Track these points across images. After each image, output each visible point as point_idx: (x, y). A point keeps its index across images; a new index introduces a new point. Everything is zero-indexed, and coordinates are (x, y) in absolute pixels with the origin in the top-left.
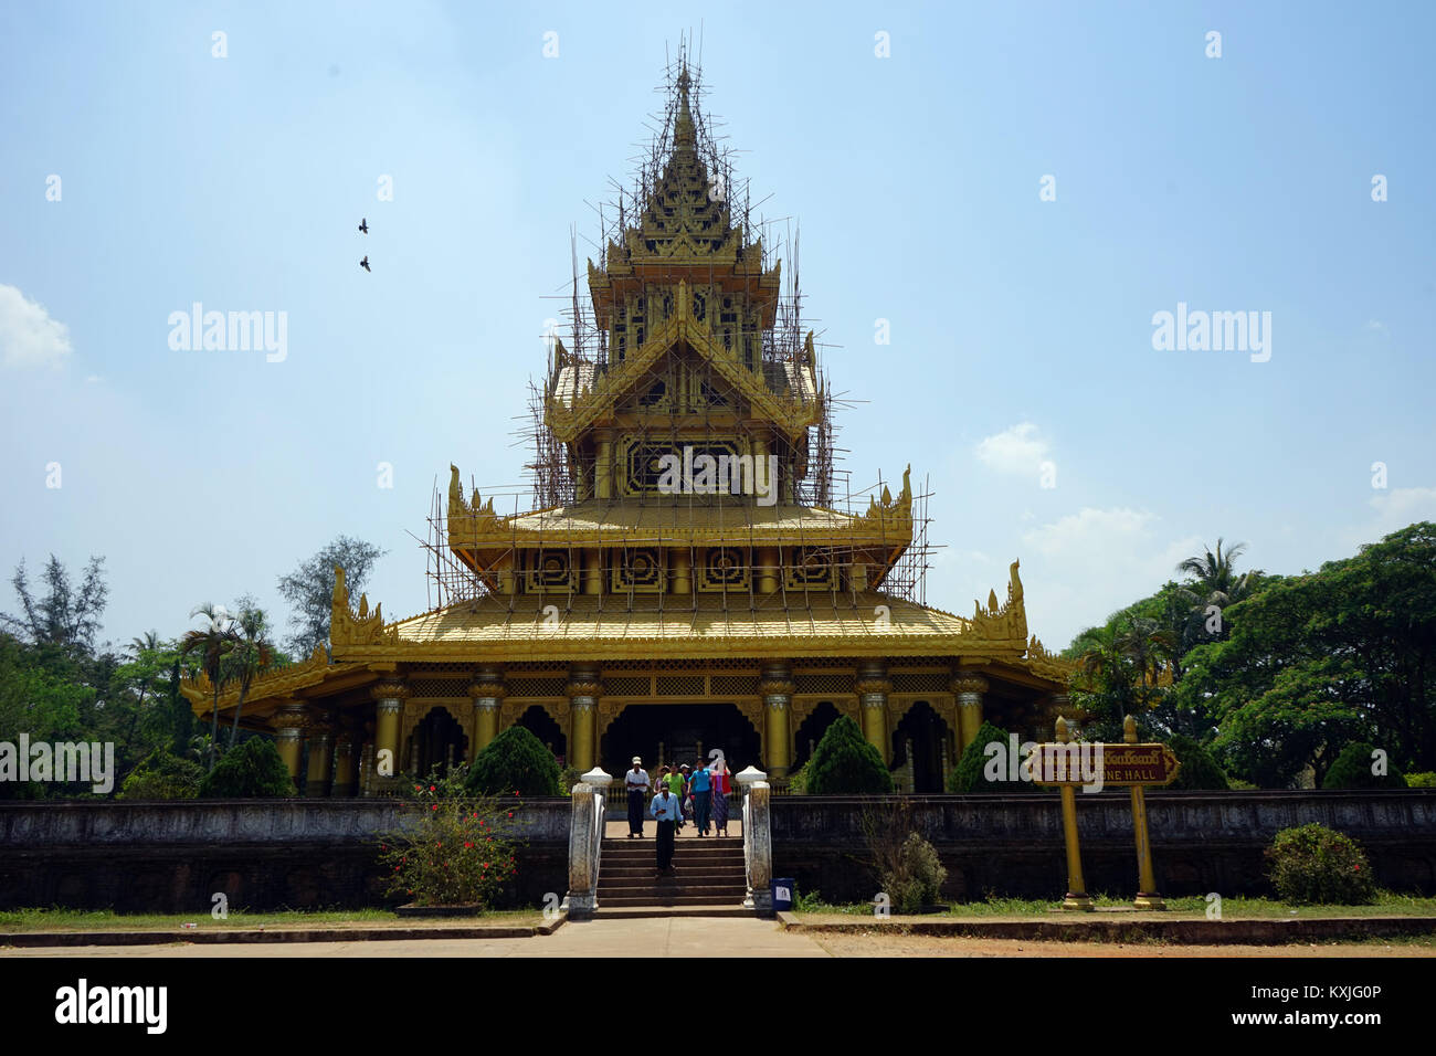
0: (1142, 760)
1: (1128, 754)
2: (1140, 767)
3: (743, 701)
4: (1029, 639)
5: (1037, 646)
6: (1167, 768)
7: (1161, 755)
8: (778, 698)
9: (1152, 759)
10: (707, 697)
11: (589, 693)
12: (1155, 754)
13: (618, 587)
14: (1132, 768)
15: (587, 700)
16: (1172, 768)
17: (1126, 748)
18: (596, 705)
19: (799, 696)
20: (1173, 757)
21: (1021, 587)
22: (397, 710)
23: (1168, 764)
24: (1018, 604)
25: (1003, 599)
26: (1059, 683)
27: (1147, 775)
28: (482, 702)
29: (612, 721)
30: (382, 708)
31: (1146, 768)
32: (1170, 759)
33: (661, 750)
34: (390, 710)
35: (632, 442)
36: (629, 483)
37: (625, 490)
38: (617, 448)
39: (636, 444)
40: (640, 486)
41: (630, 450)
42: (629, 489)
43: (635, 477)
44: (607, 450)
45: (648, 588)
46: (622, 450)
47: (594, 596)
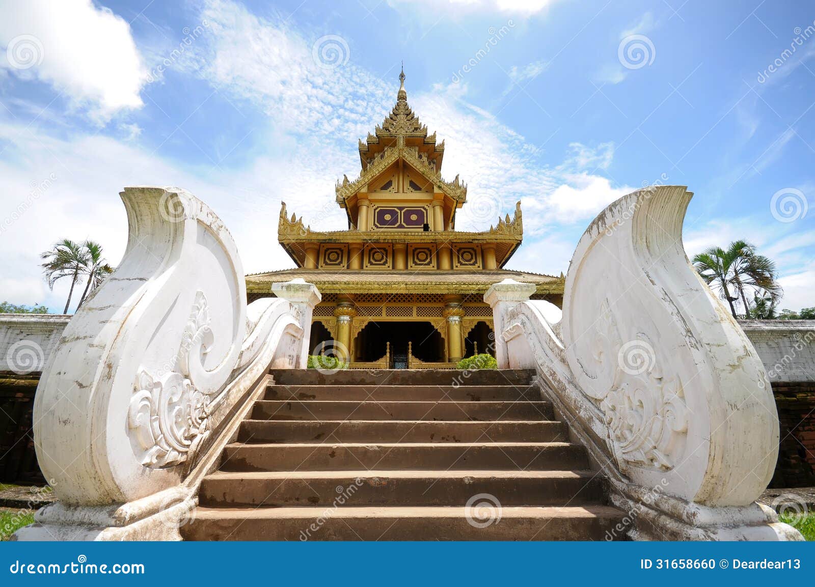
10: (414, 318)
11: (347, 314)
15: (347, 318)
18: (351, 321)
19: (466, 318)
29: (360, 330)
33: (388, 347)
35: (376, 206)
36: (374, 224)
37: (372, 228)
38: (369, 209)
39: (378, 207)
40: (379, 226)
41: (375, 210)
42: (374, 227)
43: (377, 222)
44: (364, 209)
45: (382, 267)
46: (371, 210)
47: (354, 270)
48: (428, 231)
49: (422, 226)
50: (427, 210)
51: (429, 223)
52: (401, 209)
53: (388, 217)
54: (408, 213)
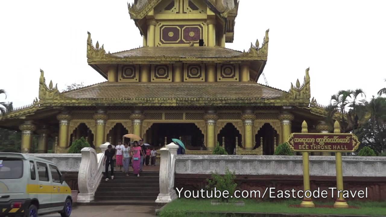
0: (341, 141)
1: (335, 138)
2: (340, 144)
3: (197, 122)
4: (311, 99)
5: (314, 101)
6: (353, 145)
7: (351, 139)
8: (211, 121)
9: (347, 141)
10: (183, 121)
11: (139, 118)
12: (348, 138)
13: (153, 80)
14: (337, 144)
15: (138, 121)
16: (356, 145)
17: (335, 135)
18: (141, 123)
19: (219, 120)
20: (357, 140)
21: (309, 78)
22: (66, 124)
23: (354, 142)
24: (308, 85)
25: (302, 83)
26: (322, 116)
27: (344, 147)
28: (98, 121)
29: (148, 129)
30: (61, 123)
31: (344, 144)
32: (355, 141)
34: (64, 124)
35: (161, 25)
36: (161, 41)
37: (159, 44)
38: (156, 27)
39: (163, 26)
40: (164, 42)
41: (161, 28)
42: (160, 43)
43: (163, 39)
44: (152, 28)
45: (165, 80)
46: (158, 28)
47: (144, 83)
48: (203, 46)
49: (198, 41)
50: (202, 28)
51: (203, 39)
52: (181, 26)
53: (171, 34)
54: (187, 31)
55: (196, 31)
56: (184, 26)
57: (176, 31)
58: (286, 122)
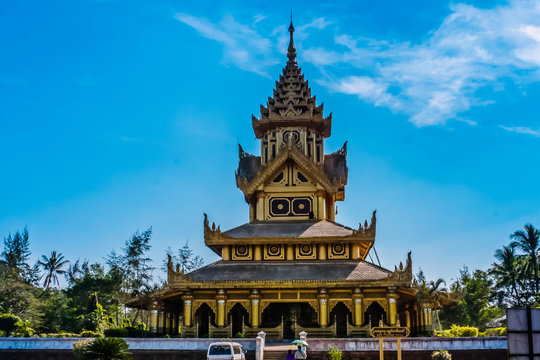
4: (413, 280)
8: (323, 300)
10: (298, 300)
13: (266, 258)
15: (256, 301)
18: (259, 303)
19: (331, 300)
21: (411, 261)
22: (190, 304)
28: (220, 302)
29: (265, 308)
30: (185, 304)
33: (282, 318)
34: (188, 304)
35: (270, 197)
36: (270, 214)
37: (268, 217)
38: (265, 200)
39: (272, 198)
40: (274, 215)
41: (270, 200)
42: (270, 216)
43: (272, 211)
44: (261, 200)
45: (277, 258)
46: (267, 200)
47: (257, 262)
49: (308, 214)
50: (311, 200)
51: (313, 212)
52: (291, 199)
53: (280, 207)
54: (297, 203)
55: (307, 203)
56: (293, 198)
57: (285, 204)
58: (392, 301)
